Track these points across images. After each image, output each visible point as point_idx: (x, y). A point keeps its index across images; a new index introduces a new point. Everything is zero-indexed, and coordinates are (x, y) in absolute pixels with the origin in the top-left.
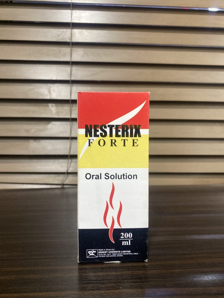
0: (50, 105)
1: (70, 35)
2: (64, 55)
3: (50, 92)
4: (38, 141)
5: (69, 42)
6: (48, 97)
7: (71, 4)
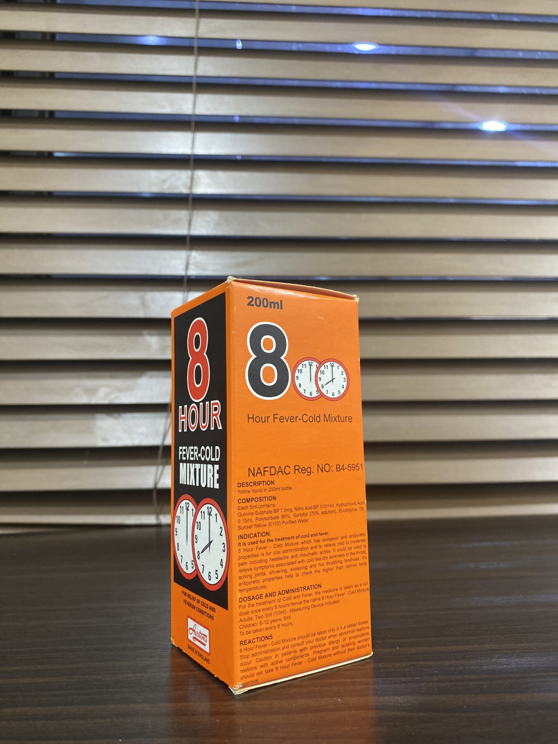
0: (145, 332)
1: (189, 181)
2: (176, 222)
3: (144, 303)
4: (116, 415)
5: (188, 195)
6: (140, 314)
7: (194, 119)
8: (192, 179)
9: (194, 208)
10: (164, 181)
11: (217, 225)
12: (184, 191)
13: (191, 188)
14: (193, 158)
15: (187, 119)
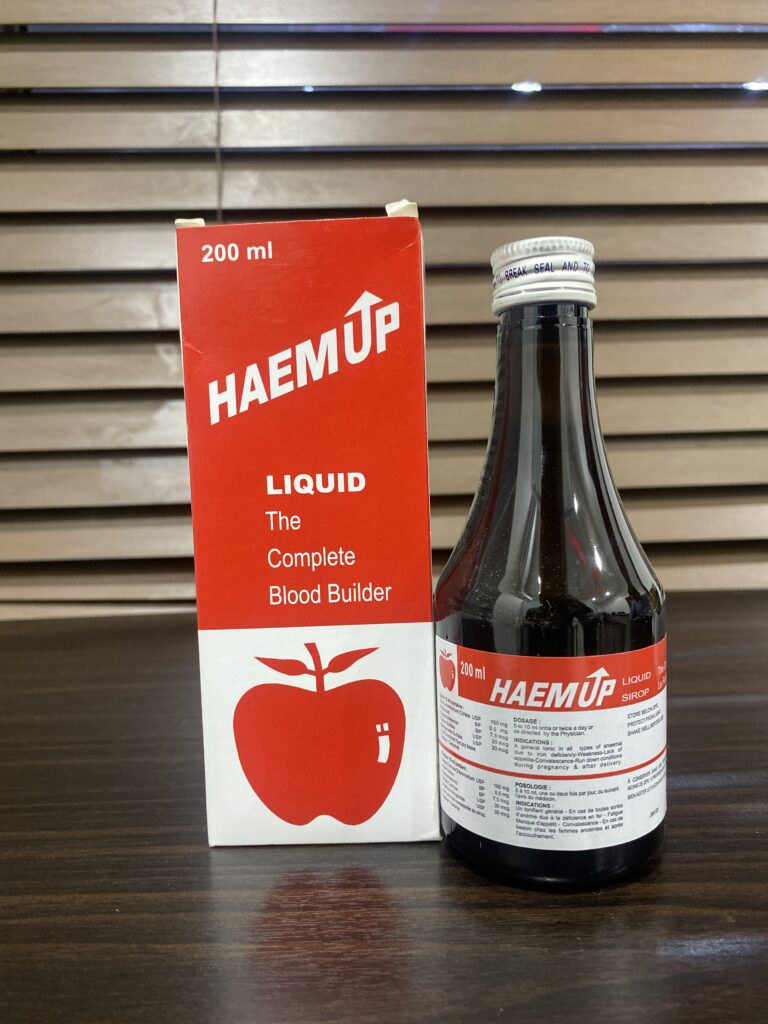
0: (161, 348)
1: (215, 128)
2: (199, 190)
3: (157, 308)
4: (126, 461)
5: (213, 149)
6: (153, 325)
7: (214, 30)
8: (219, 124)
9: (224, 168)
10: (180, 129)
11: (256, 192)
12: (210, 144)
13: (218, 138)
14: (216, 90)
15: (207, 29)
